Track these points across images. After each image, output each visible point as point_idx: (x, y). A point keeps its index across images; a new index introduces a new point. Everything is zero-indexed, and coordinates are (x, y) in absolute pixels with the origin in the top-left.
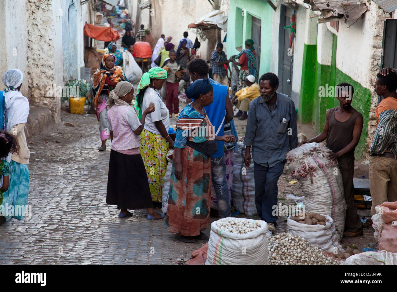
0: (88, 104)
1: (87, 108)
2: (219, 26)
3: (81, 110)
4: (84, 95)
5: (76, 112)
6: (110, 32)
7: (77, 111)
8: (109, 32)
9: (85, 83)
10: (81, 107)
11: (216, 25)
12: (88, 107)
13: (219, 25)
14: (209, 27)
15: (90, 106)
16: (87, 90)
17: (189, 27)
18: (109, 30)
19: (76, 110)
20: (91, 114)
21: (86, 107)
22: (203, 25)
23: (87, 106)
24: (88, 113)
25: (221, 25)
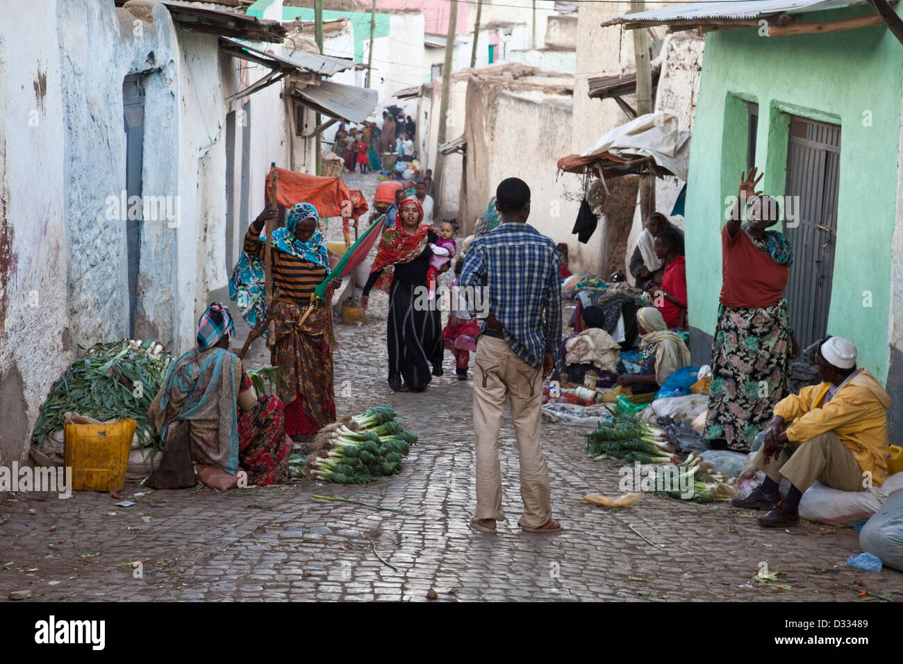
0: (151, 445)
1: (145, 463)
2: (659, 163)
3: (115, 473)
4: (142, 405)
5: (93, 485)
6: (338, 190)
7: (96, 481)
8: (335, 191)
9: (156, 357)
10: (111, 463)
11: (652, 160)
12: (152, 456)
13: (661, 158)
14: (628, 162)
15: (159, 455)
16: (157, 386)
17: (560, 167)
18: (335, 185)
19: (90, 476)
20: (156, 489)
21: (139, 458)
22: (607, 160)
23: (147, 453)
24: (147, 485)
25: (667, 159)
